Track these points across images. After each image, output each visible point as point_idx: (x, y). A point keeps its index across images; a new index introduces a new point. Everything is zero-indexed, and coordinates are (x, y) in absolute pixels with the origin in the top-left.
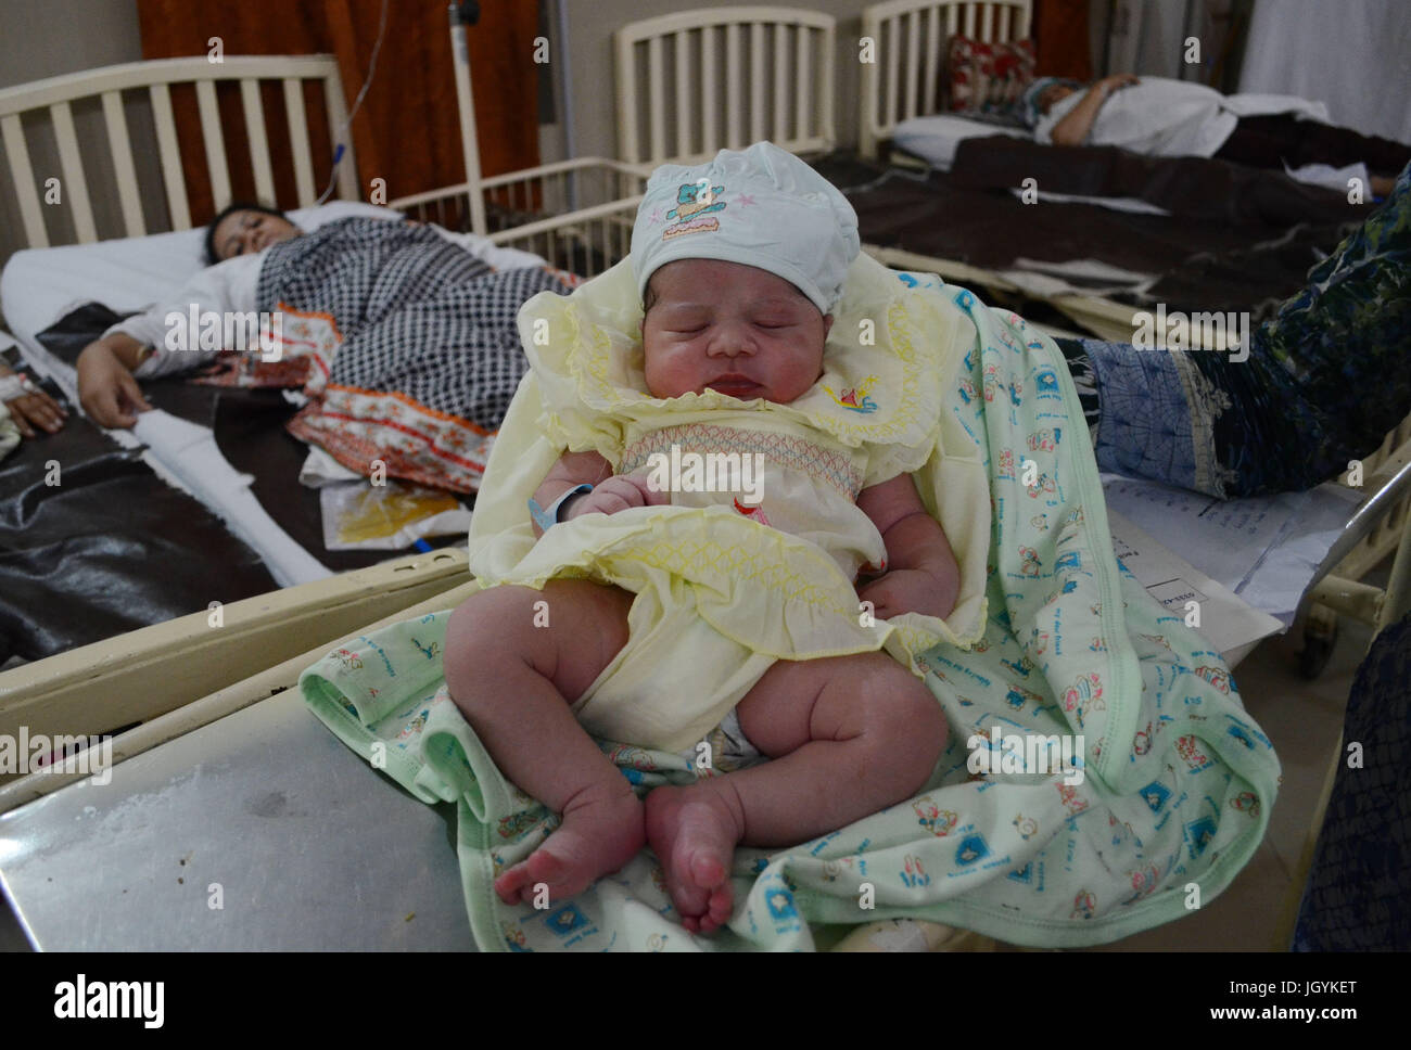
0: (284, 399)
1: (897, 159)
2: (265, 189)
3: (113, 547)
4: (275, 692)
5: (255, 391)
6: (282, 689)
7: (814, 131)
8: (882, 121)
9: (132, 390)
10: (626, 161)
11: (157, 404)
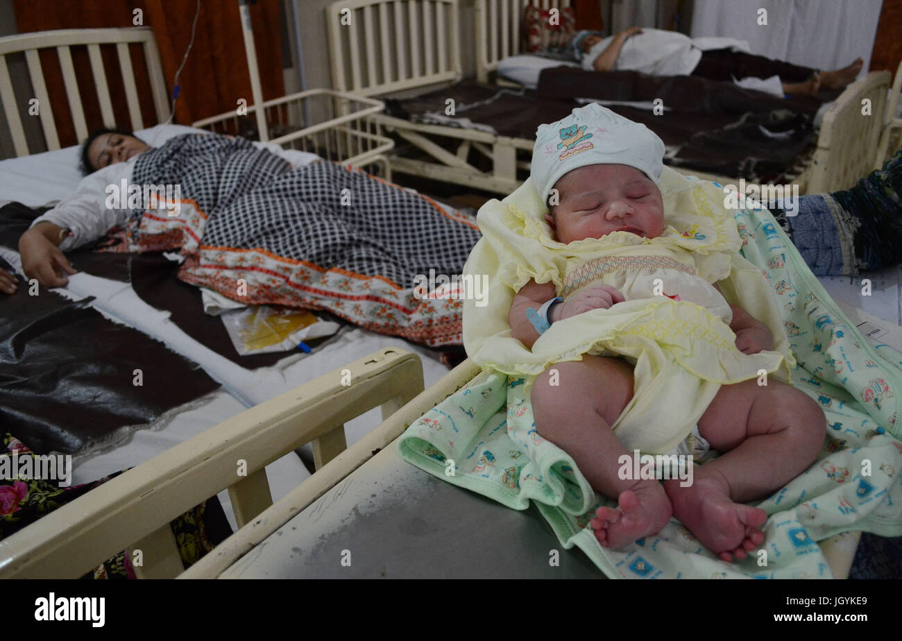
0: (165, 258)
1: (501, 83)
2: (109, 119)
3: (92, 369)
4: (375, 453)
5: (144, 254)
6: (378, 450)
7: (449, 67)
8: (489, 60)
9: (62, 260)
10: (338, 90)
11: (80, 268)
